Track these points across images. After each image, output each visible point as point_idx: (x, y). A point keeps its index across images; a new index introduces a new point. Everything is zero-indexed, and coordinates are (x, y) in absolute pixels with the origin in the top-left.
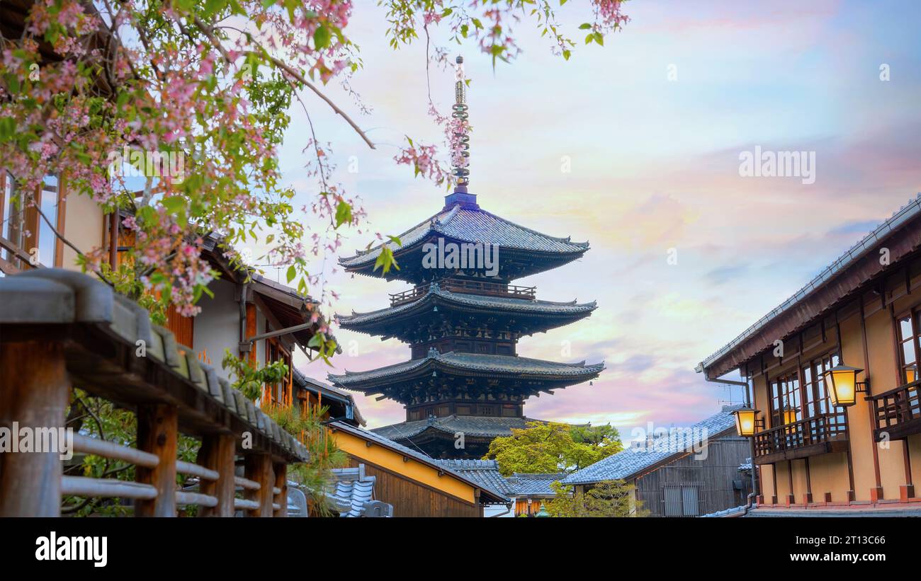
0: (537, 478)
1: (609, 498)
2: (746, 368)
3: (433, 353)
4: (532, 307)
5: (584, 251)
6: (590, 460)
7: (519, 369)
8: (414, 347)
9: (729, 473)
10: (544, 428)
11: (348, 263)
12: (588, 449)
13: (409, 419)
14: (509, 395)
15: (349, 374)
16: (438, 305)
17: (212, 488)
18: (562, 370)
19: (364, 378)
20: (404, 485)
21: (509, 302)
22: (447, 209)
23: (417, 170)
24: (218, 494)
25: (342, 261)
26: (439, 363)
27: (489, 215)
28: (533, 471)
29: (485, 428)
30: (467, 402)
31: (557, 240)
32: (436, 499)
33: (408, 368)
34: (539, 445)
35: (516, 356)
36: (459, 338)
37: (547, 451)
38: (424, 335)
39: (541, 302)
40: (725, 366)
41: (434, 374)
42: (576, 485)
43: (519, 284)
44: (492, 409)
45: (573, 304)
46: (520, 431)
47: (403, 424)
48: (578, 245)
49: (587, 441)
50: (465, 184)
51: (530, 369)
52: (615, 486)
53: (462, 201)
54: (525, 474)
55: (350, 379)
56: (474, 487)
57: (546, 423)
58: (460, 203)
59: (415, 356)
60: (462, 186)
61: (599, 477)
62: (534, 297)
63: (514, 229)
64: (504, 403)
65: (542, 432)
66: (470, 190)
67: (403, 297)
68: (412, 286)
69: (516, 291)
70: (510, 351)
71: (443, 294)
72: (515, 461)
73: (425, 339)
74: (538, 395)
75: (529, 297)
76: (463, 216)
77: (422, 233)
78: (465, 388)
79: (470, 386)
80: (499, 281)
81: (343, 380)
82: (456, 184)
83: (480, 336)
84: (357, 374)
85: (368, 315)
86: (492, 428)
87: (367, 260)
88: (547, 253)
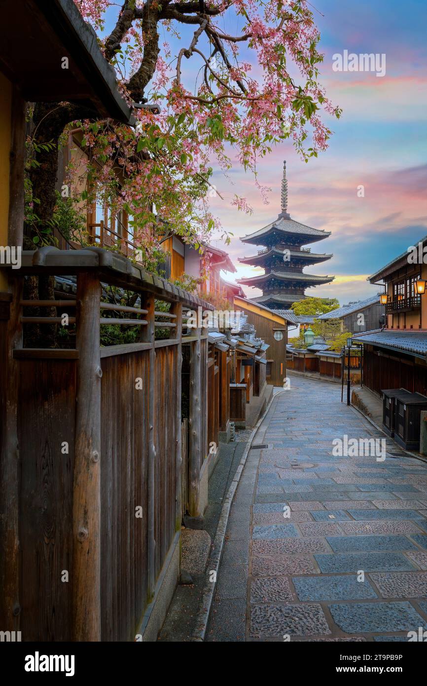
0: (308, 317)
1: (333, 324)
2: (386, 279)
3: (272, 272)
4: (309, 256)
6: (328, 311)
7: (303, 278)
8: (266, 270)
9: (378, 316)
11: (242, 239)
12: (327, 307)
13: (264, 295)
14: (300, 287)
15: (243, 279)
16: (275, 255)
17: (174, 320)
18: (319, 279)
19: (248, 280)
20: (260, 318)
21: (301, 254)
22: (279, 219)
23: (239, 208)
24: (176, 322)
25: (240, 238)
26: (275, 275)
27: (294, 221)
28: (306, 314)
29: (291, 299)
30: (284, 289)
31: (319, 231)
32: (271, 324)
33: (264, 277)
34: (309, 305)
35: (302, 273)
36: (282, 267)
37: (313, 307)
38: (270, 265)
39: (312, 254)
40: (377, 279)
41: (273, 280)
42: (322, 320)
43: (304, 247)
44: (294, 292)
45: (324, 255)
46: (303, 300)
47: (262, 297)
48: (329, 233)
49: (327, 304)
50: (286, 210)
51: (307, 278)
52: (336, 320)
53: (285, 216)
54: (304, 315)
55: (243, 281)
56: (285, 320)
57: (312, 298)
59: (267, 273)
60: (284, 211)
61: (330, 317)
62: (310, 252)
63: (303, 226)
64: (298, 290)
65: (311, 301)
66: (288, 212)
67: (263, 251)
68: (265, 248)
69: (303, 250)
70: (300, 272)
71: (277, 250)
72: (301, 311)
73: (270, 267)
74: (310, 288)
75: (308, 252)
76: (285, 222)
77: (271, 227)
78: (284, 285)
79: (285, 284)
80: (297, 246)
81: (240, 281)
82: (282, 210)
83: (290, 266)
84: (245, 279)
85: (250, 258)
86: (293, 299)
87: (250, 238)
88: (316, 236)
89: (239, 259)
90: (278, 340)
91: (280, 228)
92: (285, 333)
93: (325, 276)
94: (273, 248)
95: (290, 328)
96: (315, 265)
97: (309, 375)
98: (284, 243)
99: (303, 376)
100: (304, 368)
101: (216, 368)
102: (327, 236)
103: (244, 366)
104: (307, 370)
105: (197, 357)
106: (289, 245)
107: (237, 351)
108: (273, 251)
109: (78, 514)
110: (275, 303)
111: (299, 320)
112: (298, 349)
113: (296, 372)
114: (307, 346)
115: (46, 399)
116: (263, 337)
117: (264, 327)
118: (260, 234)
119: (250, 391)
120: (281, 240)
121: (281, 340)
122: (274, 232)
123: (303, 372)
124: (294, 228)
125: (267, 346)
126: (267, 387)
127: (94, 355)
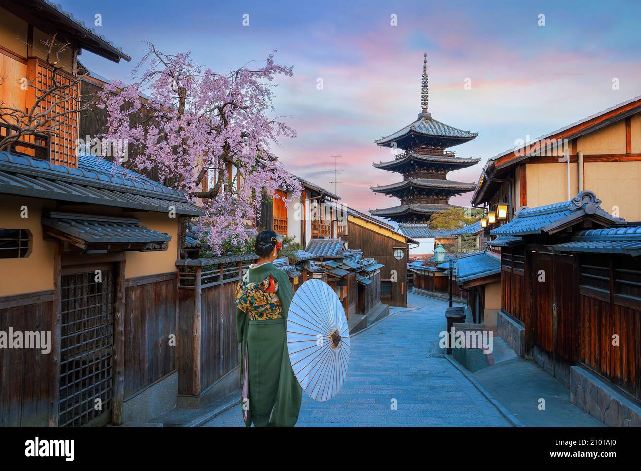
2: (487, 202)
3: (411, 179)
4: (453, 160)
5: (476, 136)
7: (446, 185)
8: (404, 176)
10: (453, 210)
11: (379, 142)
13: (402, 205)
14: (443, 196)
15: (379, 187)
16: (414, 160)
18: (465, 186)
19: (384, 188)
20: (380, 236)
21: (443, 158)
22: (419, 119)
25: (376, 141)
26: (413, 183)
27: (436, 121)
28: (446, 227)
30: (425, 198)
31: (465, 132)
32: (391, 242)
33: (401, 185)
35: (446, 180)
36: (422, 173)
38: (408, 171)
39: (457, 158)
41: (411, 188)
42: (457, 235)
43: (448, 150)
44: (435, 201)
45: (471, 158)
47: (400, 206)
50: (427, 108)
51: (451, 186)
53: (425, 116)
55: (379, 189)
56: (405, 238)
58: (424, 117)
59: (405, 180)
60: (425, 110)
62: (454, 156)
63: (446, 127)
64: (441, 199)
65: (452, 212)
66: (429, 111)
67: (400, 156)
68: (404, 151)
69: (447, 153)
70: (444, 178)
71: (415, 155)
72: (440, 223)
73: (409, 173)
74: (455, 196)
75: (452, 156)
76: (426, 123)
77: (408, 130)
78: (424, 193)
79: (426, 192)
80: (440, 149)
81: (376, 189)
82: (422, 109)
83: (431, 172)
84: (381, 187)
85: (386, 163)
86: (435, 209)
87: (385, 141)
88: (460, 137)
89: (374, 164)
90: (399, 258)
91: (419, 130)
92: (406, 251)
93: (472, 182)
94: (412, 153)
96: (460, 170)
97: (440, 294)
98: (424, 146)
99: (433, 296)
100: (434, 288)
102: (473, 138)
104: (437, 289)
106: (429, 148)
107: (327, 274)
108: (411, 156)
109: (195, 330)
111: (434, 234)
112: (428, 267)
113: (426, 292)
114: (437, 264)
115: (187, 299)
116: (383, 255)
117: (383, 245)
118: (397, 136)
119: (349, 309)
120: (421, 143)
121: (402, 258)
122: (412, 135)
123: (433, 291)
124: (436, 130)
125: (381, 265)
126: (380, 307)
127: (199, 288)
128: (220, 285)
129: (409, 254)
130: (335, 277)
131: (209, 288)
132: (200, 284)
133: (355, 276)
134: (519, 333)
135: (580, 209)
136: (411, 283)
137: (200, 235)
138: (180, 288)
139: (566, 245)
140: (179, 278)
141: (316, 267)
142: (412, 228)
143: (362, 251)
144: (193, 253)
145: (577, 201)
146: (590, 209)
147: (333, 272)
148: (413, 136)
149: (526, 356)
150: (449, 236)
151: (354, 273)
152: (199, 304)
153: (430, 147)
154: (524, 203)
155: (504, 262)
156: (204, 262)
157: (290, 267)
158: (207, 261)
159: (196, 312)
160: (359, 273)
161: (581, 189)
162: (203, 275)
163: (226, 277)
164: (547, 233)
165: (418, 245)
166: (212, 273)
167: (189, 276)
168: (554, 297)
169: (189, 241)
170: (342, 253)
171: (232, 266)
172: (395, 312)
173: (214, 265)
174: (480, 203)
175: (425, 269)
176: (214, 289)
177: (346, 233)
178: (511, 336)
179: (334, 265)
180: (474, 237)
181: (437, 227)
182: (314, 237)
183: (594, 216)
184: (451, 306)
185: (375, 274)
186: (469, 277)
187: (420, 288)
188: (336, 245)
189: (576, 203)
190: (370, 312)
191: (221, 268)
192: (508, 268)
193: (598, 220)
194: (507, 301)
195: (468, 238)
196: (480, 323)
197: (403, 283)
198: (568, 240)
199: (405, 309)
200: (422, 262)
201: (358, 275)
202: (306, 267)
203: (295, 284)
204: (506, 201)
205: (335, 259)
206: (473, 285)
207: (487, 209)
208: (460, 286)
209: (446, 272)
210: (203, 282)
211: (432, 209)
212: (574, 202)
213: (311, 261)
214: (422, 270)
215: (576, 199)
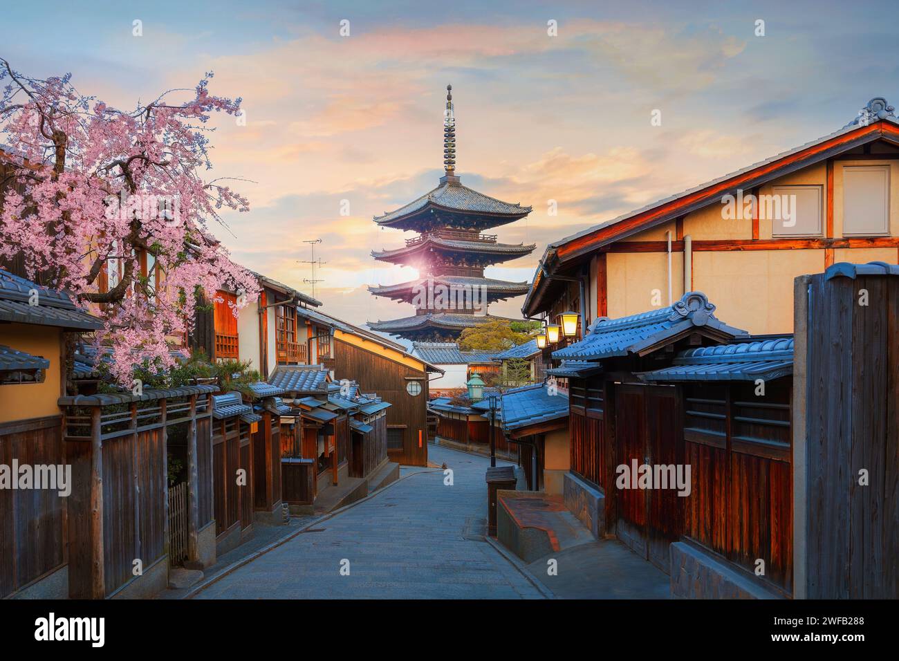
0: (486, 353)
1: (514, 368)
4: (493, 248)
5: (528, 213)
8: (420, 272)
10: (495, 322)
11: (380, 220)
12: (521, 335)
13: (418, 314)
15: (381, 287)
16: (434, 248)
18: (512, 287)
20: (384, 361)
21: (479, 245)
22: (441, 186)
25: (376, 218)
27: (468, 189)
31: (511, 205)
32: (402, 370)
34: (489, 333)
35: (484, 278)
36: (448, 266)
39: (500, 245)
42: (504, 359)
43: (486, 233)
45: (520, 246)
46: (480, 324)
48: (525, 209)
49: (524, 331)
50: (453, 170)
51: (491, 286)
53: (450, 181)
54: (480, 349)
56: (424, 363)
58: (449, 182)
60: (450, 172)
62: (495, 242)
63: (483, 198)
65: (493, 325)
67: (414, 241)
68: (419, 234)
69: (484, 238)
70: (481, 275)
71: (435, 240)
74: (497, 302)
75: (492, 241)
76: (452, 191)
77: (424, 202)
80: (473, 232)
81: (377, 291)
82: (446, 170)
83: (460, 265)
84: (386, 287)
85: (392, 251)
86: (467, 321)
87: (390, 219)
88: (504, 214)
89: (374, 254)
90: (414, 394)
91: (442, 203)
92: (424, 383)
93: (523, 281)
94: (431, 237)
95: (432, 375)
96: (504, 263)
97: (476, 448)
98: (449, 227)
99: (466, 450)
100: (468, 437)
101: (246, 441)
102: (524, 214)
103: (322, 437)
104: (472, 440)
105: (192, 434)
106: (458, 230)
107: (302, 418)
108: (430, 242)
110: (436, 329)
111: (467, 359)
112: (458, 407)
113: (455, 443)
114: (472, 403)
115: (78, 457)
116: (390, 389)
117: (390, 374)
118: (409, 212)
119: (338, 470)
120: (444, 222)
121: (418, 393)
122: (430, 209)
123: (466, 443)
124: (467, 202)
125: (387, 405)
126: (386, 466)
127: (99, 439)
128: (132, 434)
129: (430, 387)
130: (315, 422)
131: (114, 440)
132: (100, 434)
133: (347, 422)
134: (596, 502)
135: (684, 318)
136: (432, 431)
137: (97, 359)
138: (66, 439)
139: (664, 372)
140: (65, 424)
141: (286, 408)
142: (433, 349)
143: (357, 383)
144: (88, 386)
145: (680, 308)
146: (699, 319)
147: (312, 414)
148: (432, 211)
149: (606, 535)
150: (489, 362)
151: (345, 416)
152: (99, 463)
153: (459, 228)
154: (603, 311)
155: (573, 400)
156: (104, 399)
157: (244, 407)
158: (110, 399)
159: (94, 474)
160: (352, 416)
161: (688, 290)
162: (103, 420)
163: (141, 423)
164: (637, 354)
165: (443, 374)
166: (119, 417)
167: (81, 421)
168: (647, 447)
169: (79, 369)
170: (326, 386)
171: (151, 406)
172: (408, 473)
173: (122, 405)
174: (536, 312)
175: (453, 411)
176: (122, 442)
177: (332, 357)
178: (584, 510)
179: (313, 404)
180: (527, 363)
181: (471, 348)
182: (280, 362)
183: (704, 328)
184: (493, 464)
185: (378, 417)
186: (520, 422)
187: (447, 438)
188: (316, 375)
189: (679, 310)
190: (372, 473)
191: (132, 409)
192: (580, 408)
193: (710, 334)
194: (579, 458)
195: (518, 365)
196: (537, 489)
197: (420, 431)
198: (669, 363)
199: (424, 469)
200: (448, 399)
201: (351, 419)
202: (269, 407)
203: (252, 432)
204: (575, 308)
205: (315, 396)
206: (526, 434)
207: (546, 321)
208: (508, 436)
209: (485, 415)
210: (104, 431)
211: (462, 321)
212: (677, 309)
213: (278, 399)
214: (449, 412)
215: (680, 305)
